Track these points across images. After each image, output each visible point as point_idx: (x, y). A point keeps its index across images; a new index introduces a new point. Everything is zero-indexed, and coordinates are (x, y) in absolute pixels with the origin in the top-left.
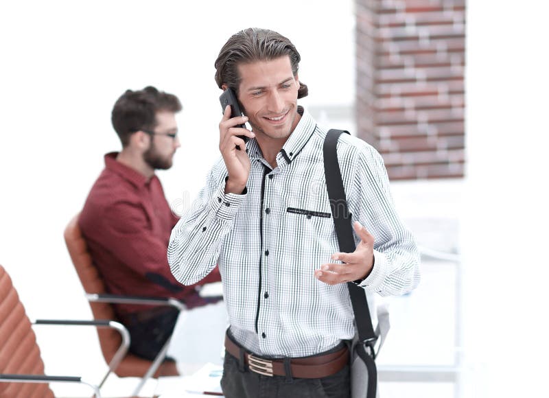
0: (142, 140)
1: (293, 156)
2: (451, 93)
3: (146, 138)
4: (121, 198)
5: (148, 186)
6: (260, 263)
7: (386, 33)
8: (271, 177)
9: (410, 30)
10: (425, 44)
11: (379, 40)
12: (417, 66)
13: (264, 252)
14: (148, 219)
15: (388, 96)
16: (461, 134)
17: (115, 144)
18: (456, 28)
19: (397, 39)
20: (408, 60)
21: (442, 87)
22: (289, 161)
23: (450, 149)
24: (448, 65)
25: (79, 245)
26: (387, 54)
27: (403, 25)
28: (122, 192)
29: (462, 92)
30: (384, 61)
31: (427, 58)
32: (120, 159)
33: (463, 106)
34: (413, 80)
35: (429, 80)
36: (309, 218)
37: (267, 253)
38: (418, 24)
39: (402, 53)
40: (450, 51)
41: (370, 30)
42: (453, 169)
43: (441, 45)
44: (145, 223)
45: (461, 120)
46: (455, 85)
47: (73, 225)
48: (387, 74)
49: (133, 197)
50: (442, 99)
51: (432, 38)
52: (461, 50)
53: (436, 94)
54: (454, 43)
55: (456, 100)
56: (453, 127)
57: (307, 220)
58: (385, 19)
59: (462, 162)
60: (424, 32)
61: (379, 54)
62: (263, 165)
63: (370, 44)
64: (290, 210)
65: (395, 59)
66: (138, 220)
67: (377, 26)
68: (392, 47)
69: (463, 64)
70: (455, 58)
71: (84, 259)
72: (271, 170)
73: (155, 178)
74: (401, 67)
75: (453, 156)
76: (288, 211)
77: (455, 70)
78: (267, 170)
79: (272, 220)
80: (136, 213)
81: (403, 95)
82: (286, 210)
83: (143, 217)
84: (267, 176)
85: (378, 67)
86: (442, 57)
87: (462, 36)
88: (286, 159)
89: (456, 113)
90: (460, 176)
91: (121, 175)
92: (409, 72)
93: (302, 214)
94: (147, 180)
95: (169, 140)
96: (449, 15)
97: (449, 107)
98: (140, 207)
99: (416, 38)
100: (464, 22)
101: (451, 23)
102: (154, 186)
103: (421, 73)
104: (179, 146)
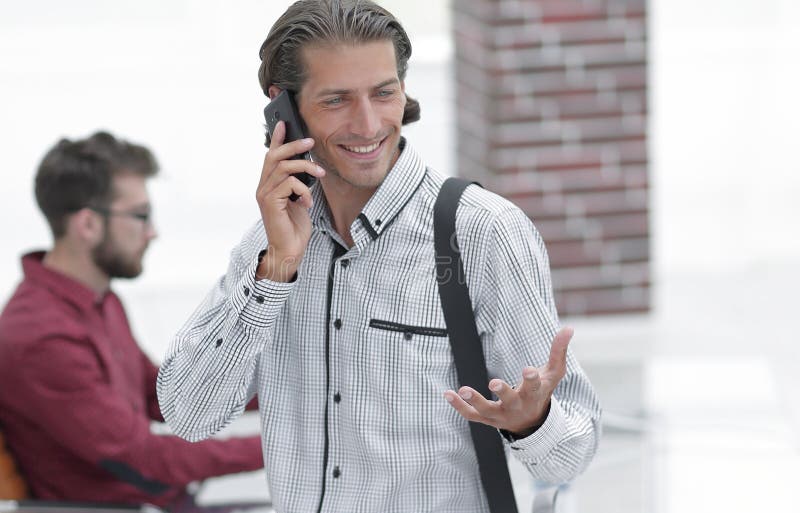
0: (89, 225)
1: (382, 226)
2: (625, 163)
3: (97, 223)
4: (53, 329)
5: (100, 307)
6: (326, 415)
7: (508, 59)
8: (345, 263)
9: (551, 55)
10: (577, 78)
11: (496, 73)
12: (564, 117)
13: (332, 397)
14: (102, 364)
15: (514, 170)
16: (644, 236)
18: (630, 50)
19: (527, 71)
20: (547, 107)
21: (609, 154)
22: (374, 236)
23: (625, 262)
24: (617, 114)
26: (511, 97)
27: (537, 45)
28: (53, 318)
29: (642, 162)
30: (505, 109)
31: (579, 104)
32: (49, 262)
33: (645, 186)
34: (557, 143)
35: (585, 141)
36: (408, 338)
37: (338, 398)
38: (565, 43)
39: (538, 95)
40: (622, 89)
41: (479, 55)
42: (630, 297)
43: (605, 80)
44: (97, 372)
45: (643, 212)
46: (631, 150)
48: (511, 133)
49: (73, 327)
50: (609, 175)
51: (590, 67)
52: (641, 88)
53: (597, 165)
54: (629, 77)
55: (632, 176)
57: (405, 341)
58: (505, 35)
59: (646, 285)
60: (575, 57)
61: (498, 97)
62: (334, 241)
63: (480, 81)
64: (375, 323)
65: (525, 105)
66: (85, 367)
67: (492, 47)
68: (520, 85)
69: (644, 111)
70: (629, 103)
72: (345, 251)
73: (110, 295)
74: (536, 119)
75: (631, 274)
76: (370, 326)
77: (630, 123)
78: (339, 251)
80: (80, 354)
81: (541, 169)
82: (368, 323)
83: (92, 361)
84: (338, 263)
85: (496, 120)
86: (606, 100)
87: (641, 64)
88: (369, 232)
89: (632, 199)
90: (642, 309)
91: (51, 290)
92: (551, 128)
93: (396, 331)
94: (98, 297)
95: (137, 224)
96: (616, 26)
97: (620, 188)
98: (88, 343)
99: (561, 69)
100: (644, 39)
101: (621, 40)
102: (110, 309)
103: (570, 130)
104: (154, 237)
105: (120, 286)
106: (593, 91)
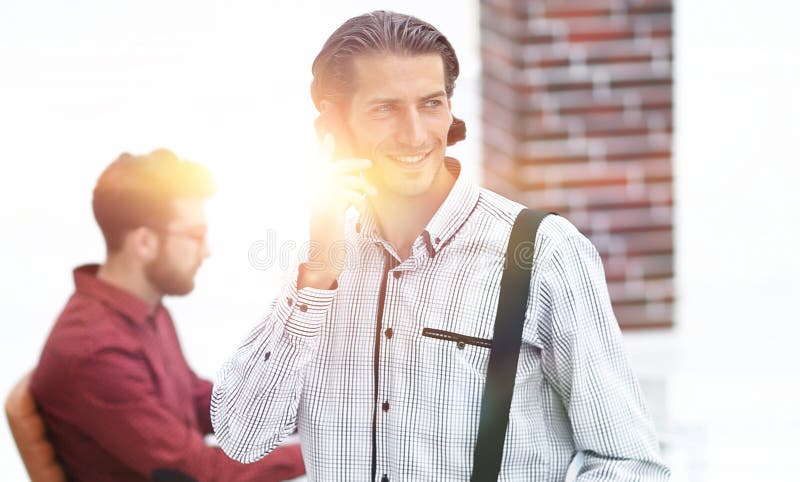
0: (145, 243)
2: (649, 180)
3: (153, 241)
4: (108, 342)
5: (151, 321)
6: (374, 423)
7: (535, 77)
8: (397, 275)
9: (578, 73)
10: (603, 96)
11: (524, 90)
12: (590, 134)
13: (381, 405)
14: (155, 378)
15: (540, 187)
16: (668, 252)
17: (95, 251)
18: (657, 68)
19: (554, 88)
20: (574, 124)
21: (634, 171)
23: (648, 277)
24: (643, 131)
25: (32, 426)
26: (538, 114)
27: (565, 63)
29: (668, 179)
30: (533, 126)
31: (606, 120)
32: (103, 275)
33: (670, 203)
34: (584, 159)
35: (611, 158)
36: (461, 347)
37: (386, 407)
38: (591, 61)
39: (563, 112)
40: (647, 107)
41: (507, 73)
42: (654, 312)
43: (631, 98)
44: (149, 386)
45: (667, 228)
46: (656, 167)
47: (22, 392)
48: (538, 149)
49: (128, 342)
50: (634, 191)
51: (615, 85)
52: (666, 107)
53: (623, 182)
54: (654, 95)
55: (657, 193)
56: (654, 240)
57: (458, 350)
58: (533, 53)
59: (669, 300)
60: (601, 75)
61: (525, 113)
62: (386, 253)
63: (508, 98)
64: (428, 332)
65: (552, 122)
66: (138, 379)
67: (520, 65)
68: (547, 102)
69: (669, 129)
70: (655, 120)
71: (41, 450)
72: (399, 263)
73: (161, 309)
74: (563, 136)
75: (654, 290)
76: (424, 334)
77: (656, 140)
78: (391, 263)
79: (396, 350)
81: (567, 185)
82: (421, 332)
83: (145, 375)
84: (391, 274)
85: (523, 137)
86: (632, 118)
87: (667, 82)
89: (658, 215)
90: (666, 325)
91: (105, 304)
92: (577, 145)
93: (449, 340)
94: (150, 311)
96: (643, 45)
97: (645, 205)
98: (141, 356)
99: (588, 86)
100: (670, 57)
101: (647, 59)
102: (161, 322)
103: (596, 147)
104: (207, 255)
105: (170, 303)
106: (620, 109)
